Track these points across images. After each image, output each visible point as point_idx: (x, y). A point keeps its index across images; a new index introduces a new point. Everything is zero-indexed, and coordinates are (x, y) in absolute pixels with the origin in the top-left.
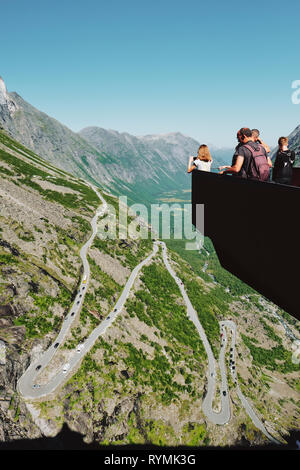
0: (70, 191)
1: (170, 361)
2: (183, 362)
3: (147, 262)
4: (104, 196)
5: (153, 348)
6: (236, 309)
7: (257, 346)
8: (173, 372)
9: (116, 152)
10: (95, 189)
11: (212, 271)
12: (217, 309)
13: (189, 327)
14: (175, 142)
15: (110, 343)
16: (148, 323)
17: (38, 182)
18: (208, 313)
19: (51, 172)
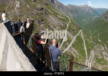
0: (64, 18)
1: (79, 59)
2: (81, 59)
3: (78, 35)
4: (70, 19)
5: (76, 55)
6: (96, 48)
7: (98, 58)
8: (79, 62)
9: (73, 9)
10: (68, 17)
11: (92, 38)
12: (91, 48)
13: (84, 51)
14: (86, 7)
15: (68, 52)
16: (76, 49)
17: (58, 16)
18: (89, 48)
19: (60, 14)
